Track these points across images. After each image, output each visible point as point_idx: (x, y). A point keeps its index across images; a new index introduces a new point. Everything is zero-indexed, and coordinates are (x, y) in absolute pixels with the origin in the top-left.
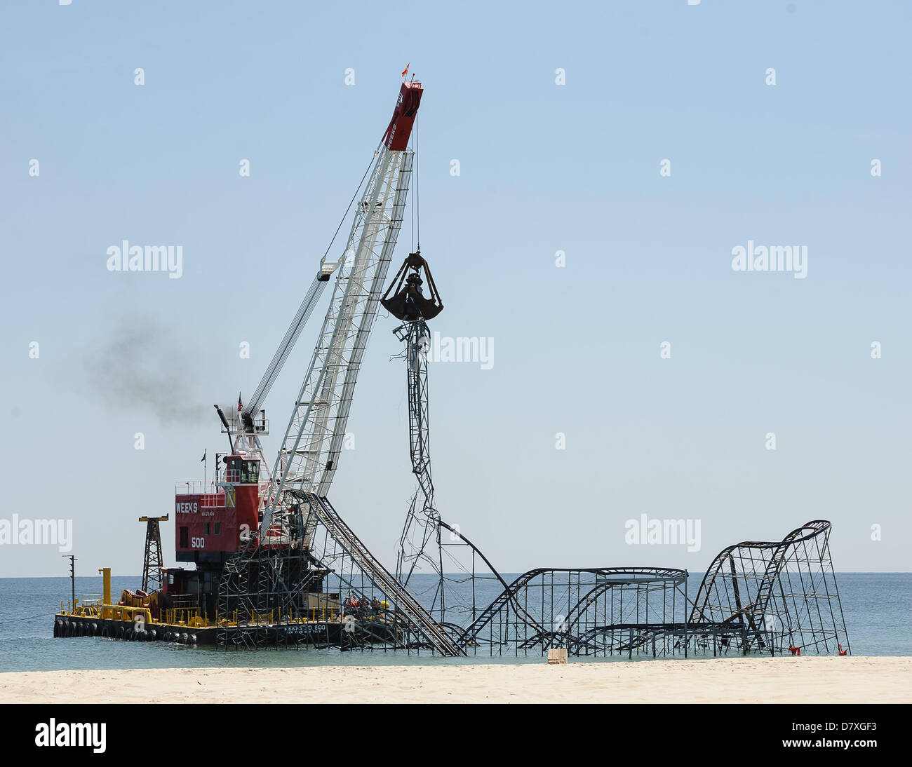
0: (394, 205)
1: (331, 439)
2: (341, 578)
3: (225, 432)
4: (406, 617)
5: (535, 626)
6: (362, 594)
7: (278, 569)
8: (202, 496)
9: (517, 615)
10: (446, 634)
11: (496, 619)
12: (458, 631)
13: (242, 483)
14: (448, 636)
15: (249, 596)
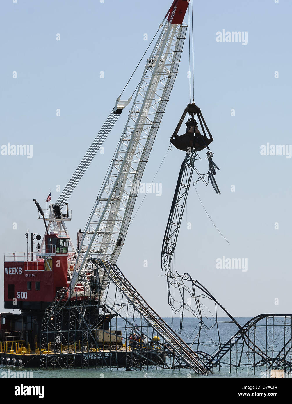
0: (173, 62)
1: (121, 224)
2: (127, 321)
3: (41, 218)
4: (172, 347)
5: (261, 354)
6: (141, 332)
7: (83, 314)
8: (25, 263)
9: (249, 347)
10: (199, 359)
11: (234, 349)
12: (207, 356)
13: (57, 253)
14: (200, 360)
15: (62, 333)
